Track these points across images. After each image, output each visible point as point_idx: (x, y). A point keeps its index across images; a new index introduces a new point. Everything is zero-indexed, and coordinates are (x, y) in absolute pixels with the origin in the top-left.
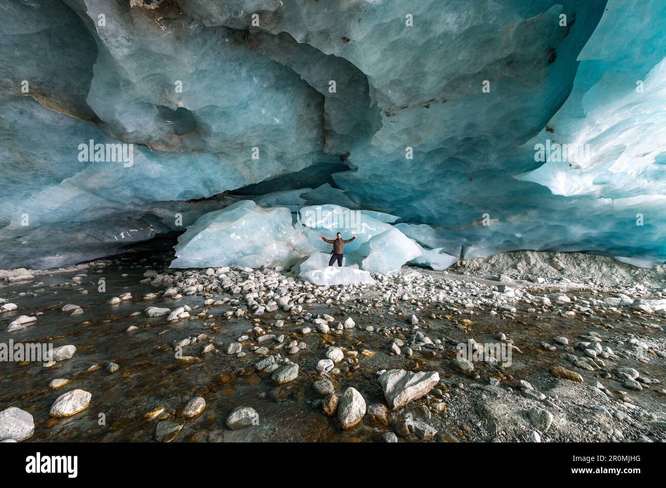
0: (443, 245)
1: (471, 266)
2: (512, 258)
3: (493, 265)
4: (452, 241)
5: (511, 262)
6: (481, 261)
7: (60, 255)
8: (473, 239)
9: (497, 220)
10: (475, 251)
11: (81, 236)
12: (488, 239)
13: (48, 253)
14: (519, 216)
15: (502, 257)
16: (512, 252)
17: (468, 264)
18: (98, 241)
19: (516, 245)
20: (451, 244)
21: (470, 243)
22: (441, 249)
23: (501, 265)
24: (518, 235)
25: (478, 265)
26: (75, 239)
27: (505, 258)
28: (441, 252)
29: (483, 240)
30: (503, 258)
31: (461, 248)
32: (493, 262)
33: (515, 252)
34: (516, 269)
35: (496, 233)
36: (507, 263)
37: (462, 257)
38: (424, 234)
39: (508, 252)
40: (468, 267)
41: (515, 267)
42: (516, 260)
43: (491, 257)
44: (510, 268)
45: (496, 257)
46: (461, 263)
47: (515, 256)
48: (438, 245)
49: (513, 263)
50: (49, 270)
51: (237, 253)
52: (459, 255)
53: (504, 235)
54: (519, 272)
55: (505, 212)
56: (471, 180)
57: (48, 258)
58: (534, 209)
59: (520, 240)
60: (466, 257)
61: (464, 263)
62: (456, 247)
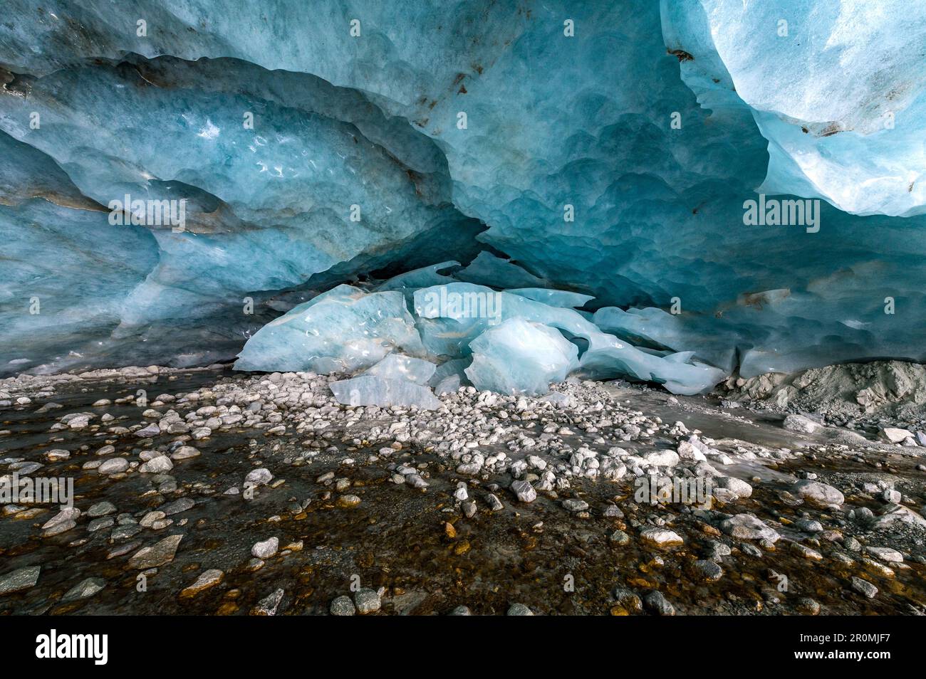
0: (698, 346)
1: (753, 391)
2: (852, 376)
3: (803, 391)
4: (714, 339)
5: (846, 385)
6: (778, 379)
7: (194, 353)
8: (753, 334)
9: (785, 291)
10: (759, 359)
11: (204, 333)
12: (786, 334)
13: (181, 351)
14: (833, 278)
15: (828, 374)
16: (855, 361)
17: (748, 385)
18: (226, 339)
19: (857, 348)
20: (712, 343)
21: (750, 342)
22: (693, 353)
23: (820, 392)
24: (853, 324)
25: (768, 389)
26: (199, 337)
27: (836, 376)
28: (692, 361)
29: (774, 336)
30: (831, 376)
31: (732, 352)
32: (803, 384)
33: (863, 362)
34: (856, 402)
35: (796, 321)
36: (837, 388)
37: (736, 371)
38: (657, 325)
39: (846, 362)
40: (748, 390)
41: (852, 397)
42: (862, 381)
43: (801, 373)
44: (841, 401)
45: (812, 374)
46: (735, 384)
47: (859, 372)
48: (687, 346)
49: (852, 387)
50: (186, 368)
51: (311, 354)
52: (728, 365)
53: (818, 324)
54: (862, 410)
55: (801, 272)
56: (694, 212)
57: (182, 356)
58: (868, 260)
59: (864, 334)
60: (742, 371)
61: (741, 382)
62: (723, 349)
